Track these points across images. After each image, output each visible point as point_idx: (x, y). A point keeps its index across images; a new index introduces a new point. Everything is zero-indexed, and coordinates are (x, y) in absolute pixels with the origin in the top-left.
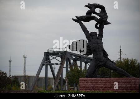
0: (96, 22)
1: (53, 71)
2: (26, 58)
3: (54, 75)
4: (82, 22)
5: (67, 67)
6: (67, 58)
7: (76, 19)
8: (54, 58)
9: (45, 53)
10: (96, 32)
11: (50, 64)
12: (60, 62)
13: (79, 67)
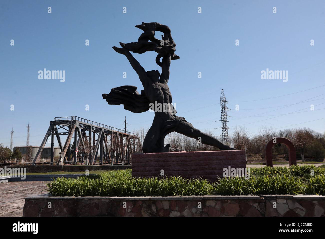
0: (157, 54)
1: (59, 141)
2: (30, 129)
3: (60, 145)
4: (131, 53)
5: (75, 137)
6: (76, 127)
7: (121, 47)
8: (61, 127)
9: (51, 122)
10: (157, 71)
11: (56, 134)
12: (68, 132)
13: (89, 136)
